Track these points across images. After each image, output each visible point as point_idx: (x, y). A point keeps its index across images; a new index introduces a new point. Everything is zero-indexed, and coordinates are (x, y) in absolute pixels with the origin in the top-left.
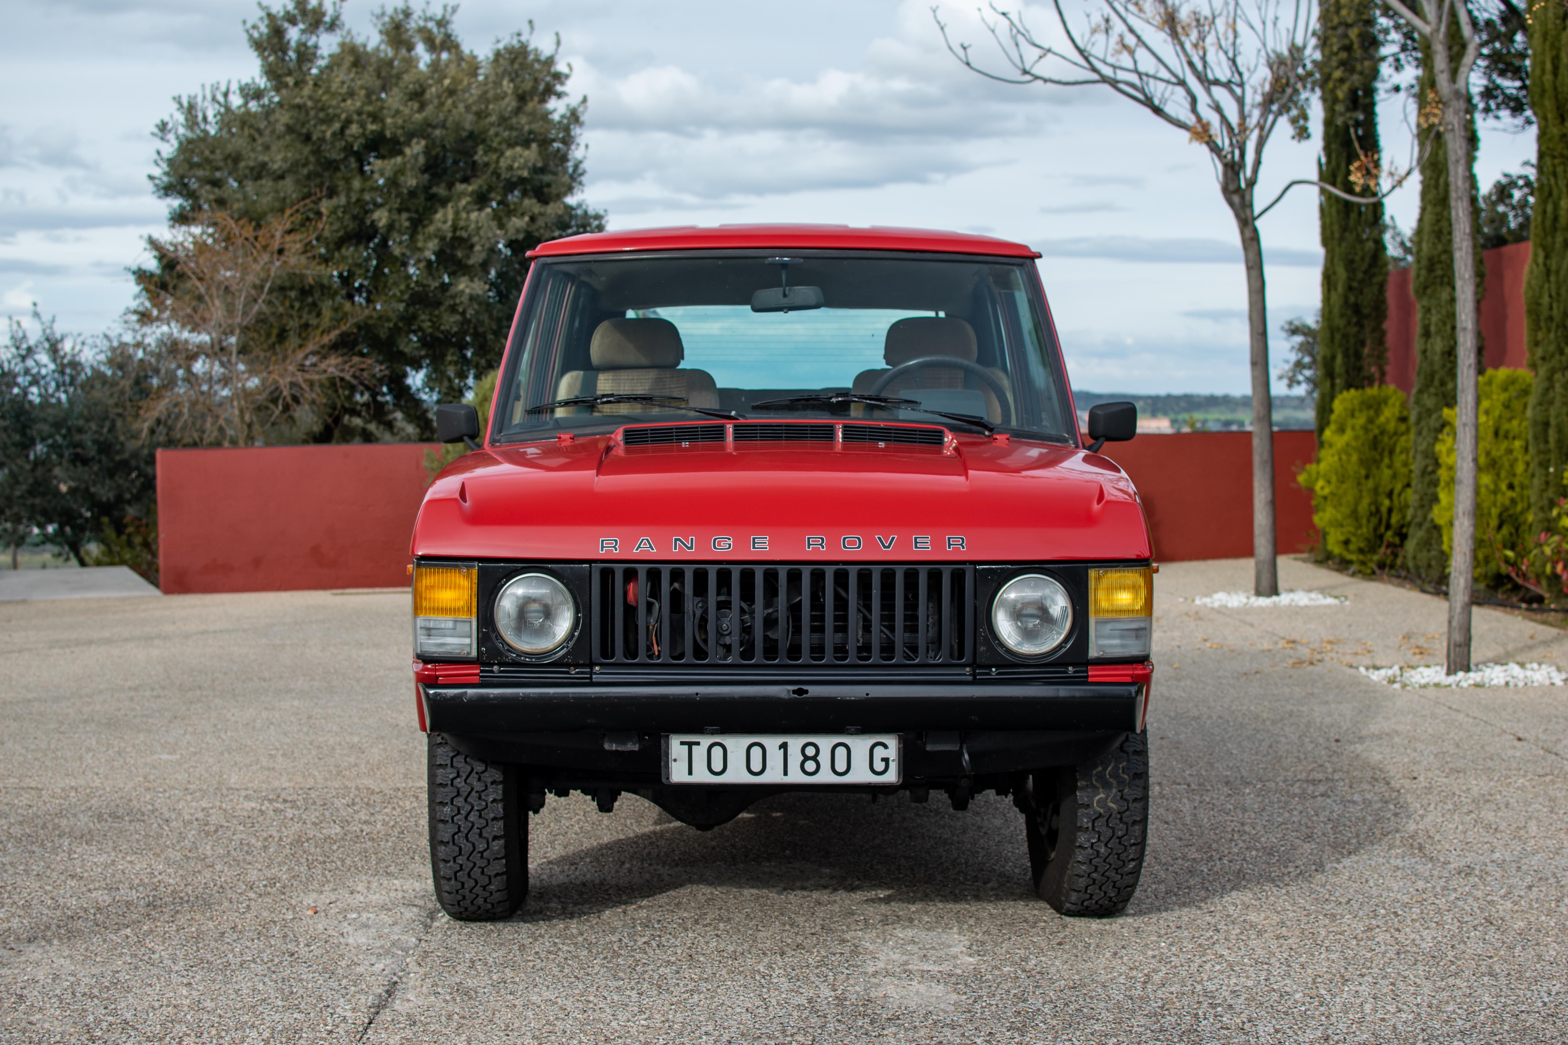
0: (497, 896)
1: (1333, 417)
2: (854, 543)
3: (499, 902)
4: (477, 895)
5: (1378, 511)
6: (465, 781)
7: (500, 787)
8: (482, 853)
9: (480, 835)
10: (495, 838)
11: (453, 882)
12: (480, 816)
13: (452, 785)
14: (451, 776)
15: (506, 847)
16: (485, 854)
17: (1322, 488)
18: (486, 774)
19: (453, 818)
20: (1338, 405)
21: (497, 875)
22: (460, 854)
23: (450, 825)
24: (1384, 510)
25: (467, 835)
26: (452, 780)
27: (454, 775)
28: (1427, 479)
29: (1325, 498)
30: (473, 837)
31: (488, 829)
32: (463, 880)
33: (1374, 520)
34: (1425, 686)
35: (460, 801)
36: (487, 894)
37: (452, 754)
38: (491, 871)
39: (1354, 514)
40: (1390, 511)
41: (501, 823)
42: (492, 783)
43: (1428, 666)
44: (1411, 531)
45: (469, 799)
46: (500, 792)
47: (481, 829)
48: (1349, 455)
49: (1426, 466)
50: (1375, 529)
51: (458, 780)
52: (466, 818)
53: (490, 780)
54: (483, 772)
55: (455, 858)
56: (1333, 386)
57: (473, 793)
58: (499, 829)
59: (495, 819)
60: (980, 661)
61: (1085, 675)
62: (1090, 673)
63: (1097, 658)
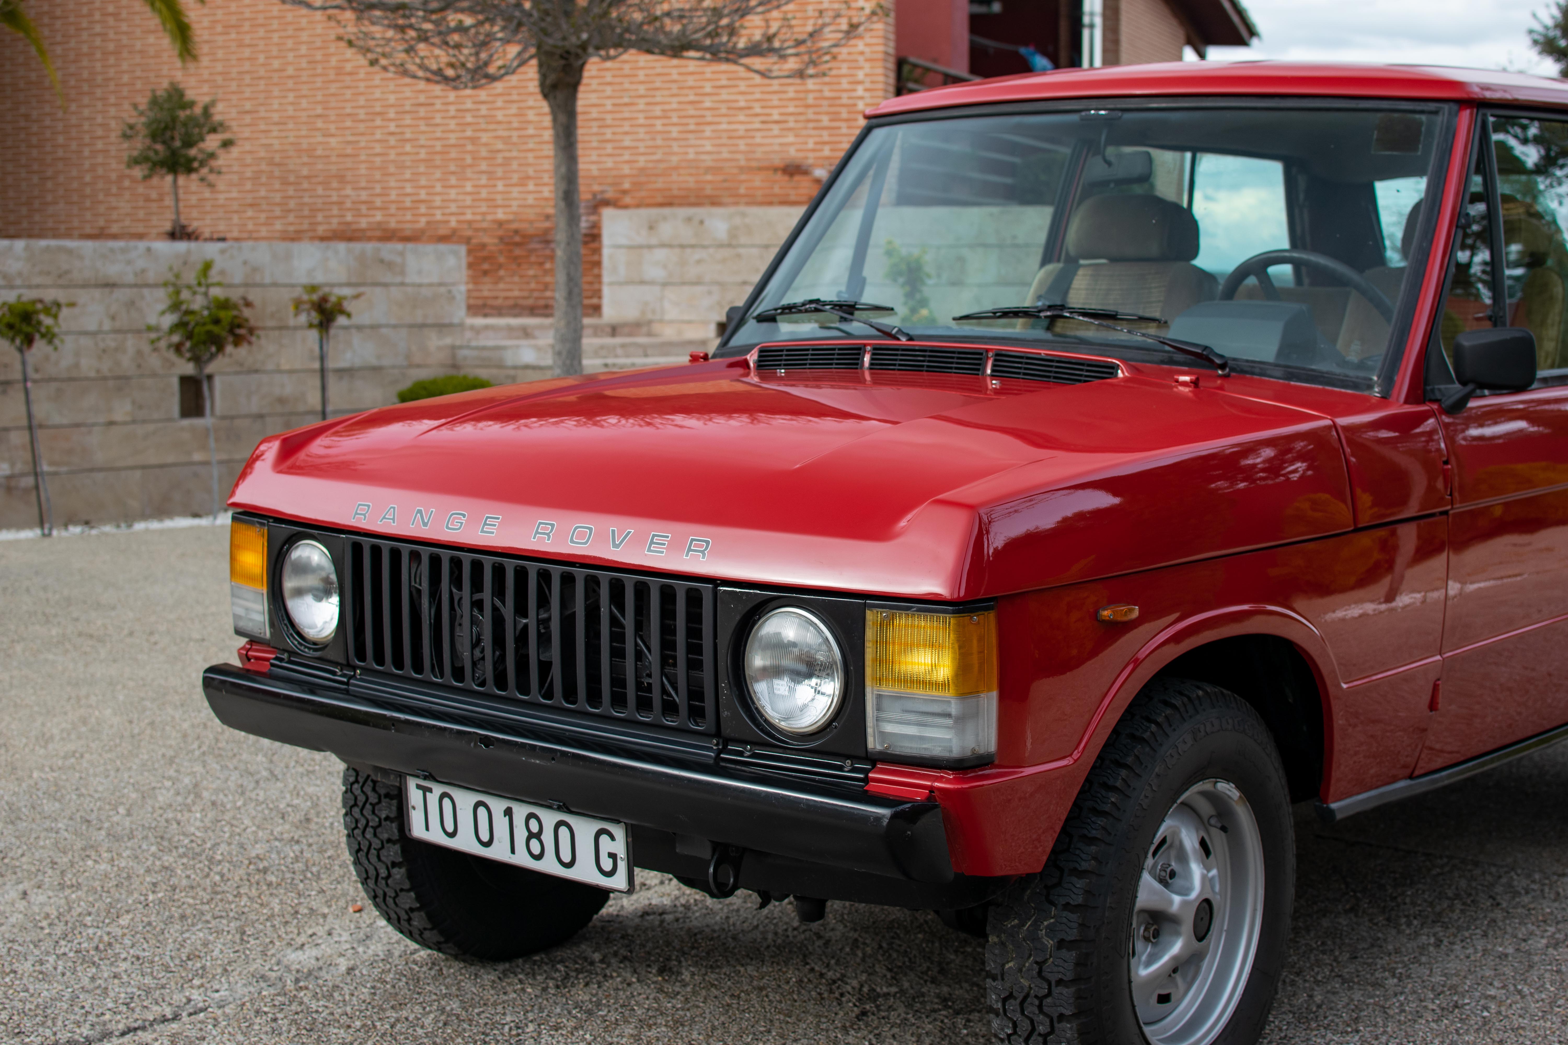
6: (362, 788)
7: (394, 802)
8: (387, 880)
9: (378, 858)
10: (394, 864)
12: (375, 835)
13: (352, 790)
15: (408, 877)
16: (390, 882)
18: (380, 784)
19: (354, 830)
21: (411, 910)
22: (370, 877)
23: (353, 839)
25: (366, 855)
26: (352, 784)
27: (354, 779)
30: (374, 859)
31: (385, 853)
35: (356, 812)
38: (404, 904)
41: (397, 848)
42: (385, 796)
45: (365, 812)
47: (378, 851)
52: (364, 832)
58: (396, 853)
59: (389, 841)
60: (726, 731)
61: (863, 776)
62: (871, 775)
63: (881, 753)
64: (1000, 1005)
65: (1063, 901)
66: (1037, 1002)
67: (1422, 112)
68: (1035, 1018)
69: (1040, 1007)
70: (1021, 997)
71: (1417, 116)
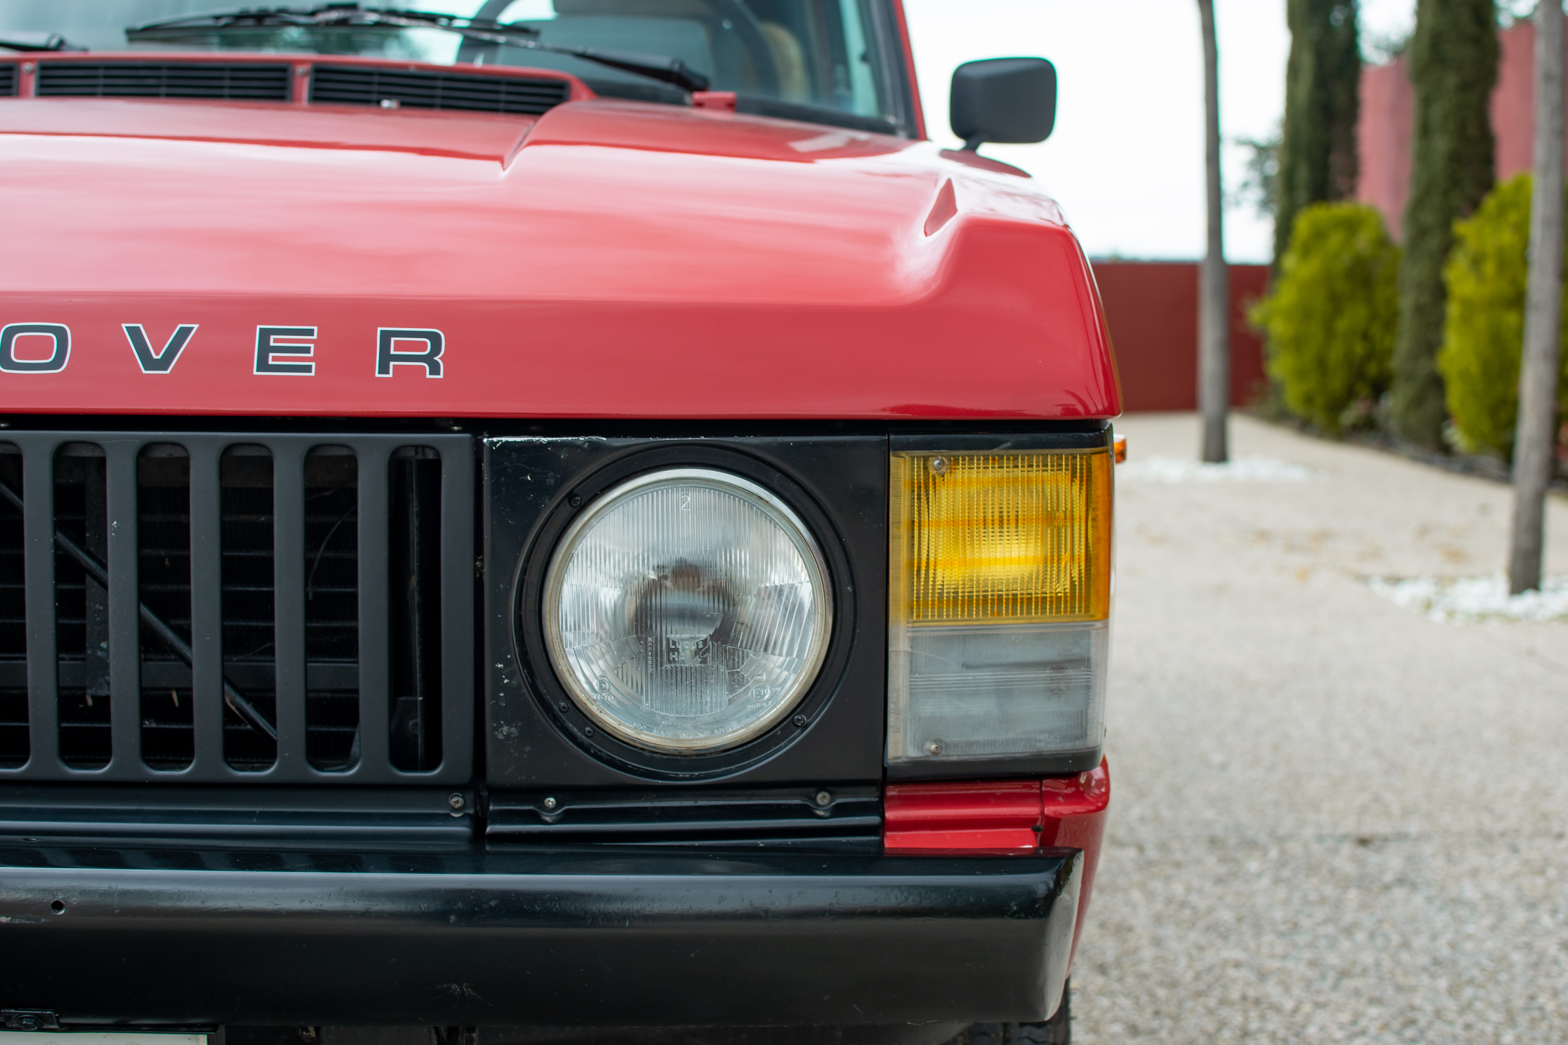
1: (1296, 238)
5: (1350, 358)
17: (1279, 330)
20: (1302, 227)
24: (1358, 357)
29: (1281, 342)
33: (1344, 371)
39: (1321, 362)
40: (1366, 358)
43: (1472, 577)
44: (1395, 383)
50: (1345, 381)
56: (1295, 202)
60: (497, 775)
61: (874, 820)
62: (890, 815)
63: (915, 764)
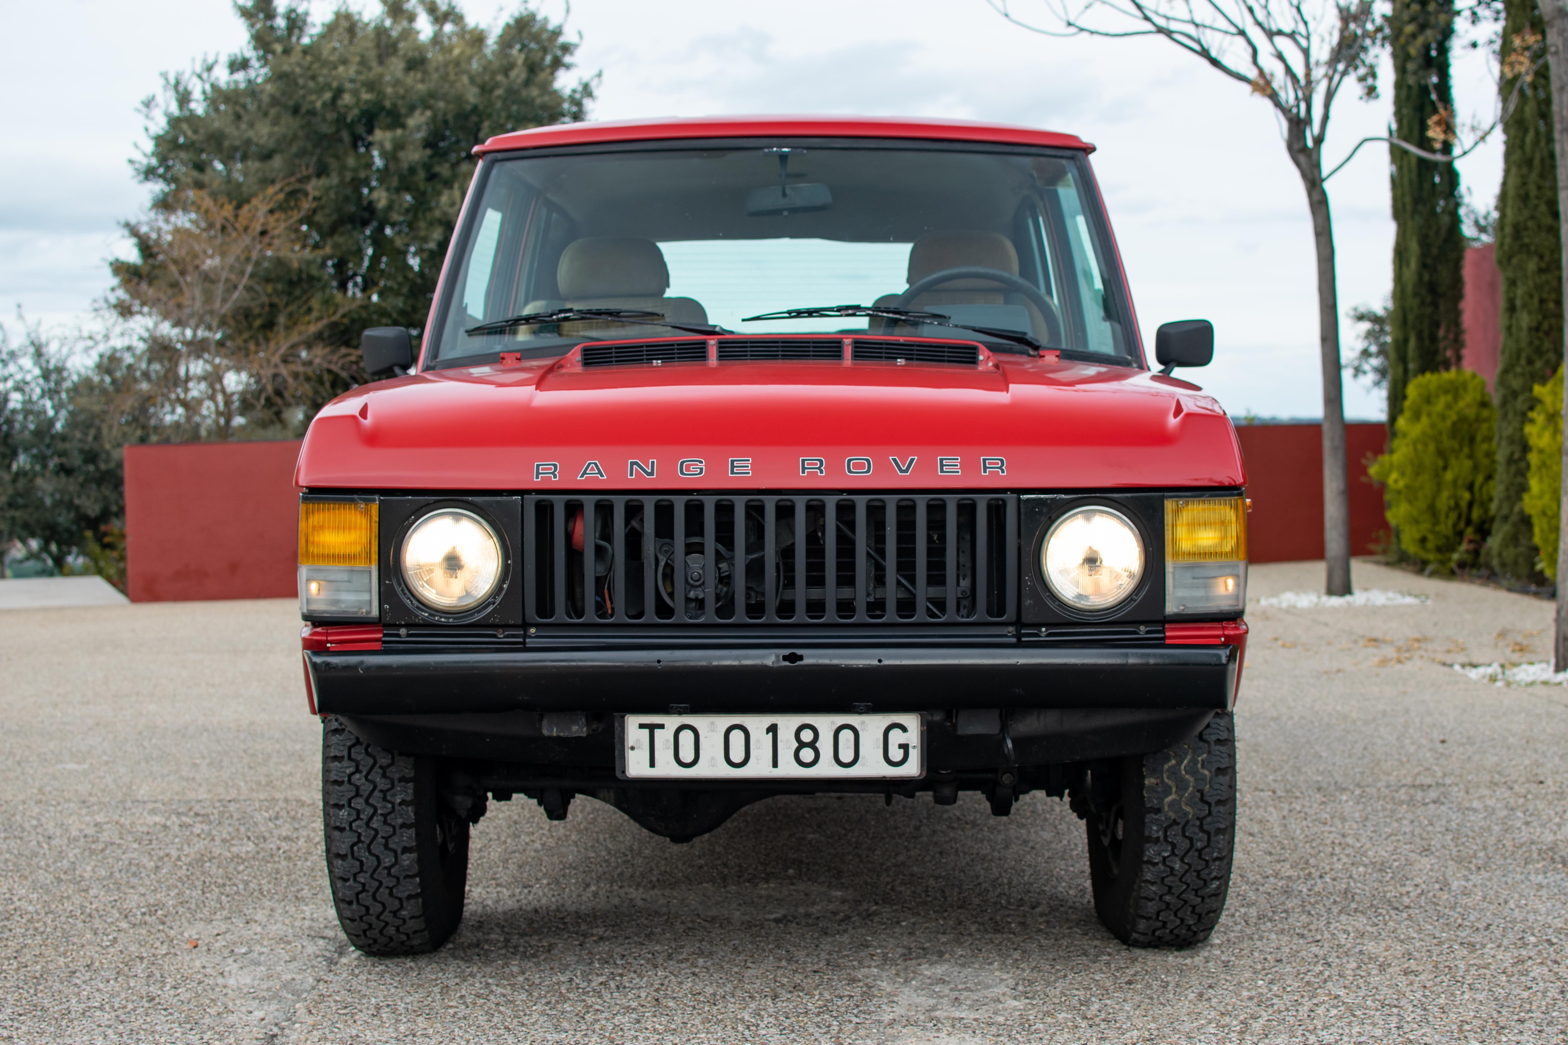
0: (412, 925)
1: (1407, 404)
2: (862, 466)
3: (415, 932)
4: (387, 924)
5: (1457, 505)
6: (366, 777)
7: (411, 785)
8: (389, 869)
9: (386, 846)
10: (406, 850)
11: (355, 906)
12: (385, 822)
13: (349, 782)
14: (348, 771)
15: (419, 861)
16: (393, 871)
17: (1396, 481)
18: (393, 769)
19: (351, 824)
20: (1412, 391)
21: (409, 897)
22: (362, 871)
23: (347, 833)
24: (1464, 504)
25: (369, 845)
26: (350, 776)
27: (352, 770)
28: (1513, 469)
29: (1399, 492)
30: (377, 849)
31: (396, 839)
32: (367, 903)
33: (1453, 516)
34: (1532, 684)
35: (359, 803)
36: (398, 922)
37: (349, 744)
38: (403, 891)
39: (1432, 509)
40: (1470, 505)
41: (412, 832)
42: (400, 780)
43: (1531, 663)
44: (1496, 526)
45: (371, 801)
46: (410, 791)
47: (386, 839)
48: (1426, 445)
49: (1512, 454)
50: (1455, 526)
51: (357, 776)
52: (368, 824)
53: (397, 776)
54: (389, 766)
55: (355, 875)
56: (1406, 371)
57: (376, 793)
58: (410, 838)
59: (403, 826)
60: (1025, 619)
61: (1162, 635)
62: (1168, 634)
63: (1176, 615)
64: (1161, 834)
65: (1213, 738)
66: (1198, 823)
67: (1062, 157)
68: (1195, 837)
69: (1201, 827)
70: (1183, 822)
71: (1058, 160)
